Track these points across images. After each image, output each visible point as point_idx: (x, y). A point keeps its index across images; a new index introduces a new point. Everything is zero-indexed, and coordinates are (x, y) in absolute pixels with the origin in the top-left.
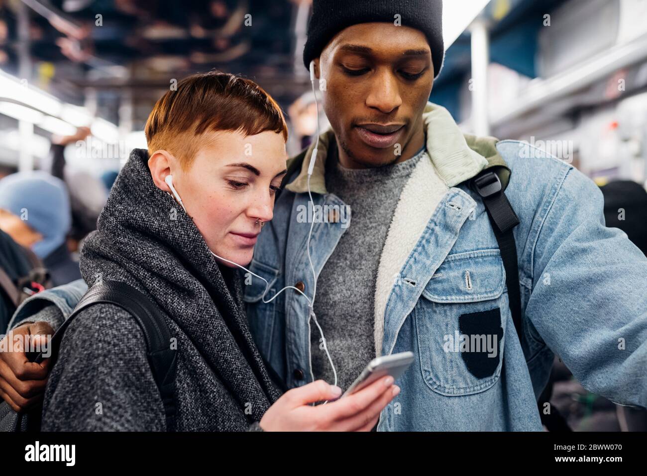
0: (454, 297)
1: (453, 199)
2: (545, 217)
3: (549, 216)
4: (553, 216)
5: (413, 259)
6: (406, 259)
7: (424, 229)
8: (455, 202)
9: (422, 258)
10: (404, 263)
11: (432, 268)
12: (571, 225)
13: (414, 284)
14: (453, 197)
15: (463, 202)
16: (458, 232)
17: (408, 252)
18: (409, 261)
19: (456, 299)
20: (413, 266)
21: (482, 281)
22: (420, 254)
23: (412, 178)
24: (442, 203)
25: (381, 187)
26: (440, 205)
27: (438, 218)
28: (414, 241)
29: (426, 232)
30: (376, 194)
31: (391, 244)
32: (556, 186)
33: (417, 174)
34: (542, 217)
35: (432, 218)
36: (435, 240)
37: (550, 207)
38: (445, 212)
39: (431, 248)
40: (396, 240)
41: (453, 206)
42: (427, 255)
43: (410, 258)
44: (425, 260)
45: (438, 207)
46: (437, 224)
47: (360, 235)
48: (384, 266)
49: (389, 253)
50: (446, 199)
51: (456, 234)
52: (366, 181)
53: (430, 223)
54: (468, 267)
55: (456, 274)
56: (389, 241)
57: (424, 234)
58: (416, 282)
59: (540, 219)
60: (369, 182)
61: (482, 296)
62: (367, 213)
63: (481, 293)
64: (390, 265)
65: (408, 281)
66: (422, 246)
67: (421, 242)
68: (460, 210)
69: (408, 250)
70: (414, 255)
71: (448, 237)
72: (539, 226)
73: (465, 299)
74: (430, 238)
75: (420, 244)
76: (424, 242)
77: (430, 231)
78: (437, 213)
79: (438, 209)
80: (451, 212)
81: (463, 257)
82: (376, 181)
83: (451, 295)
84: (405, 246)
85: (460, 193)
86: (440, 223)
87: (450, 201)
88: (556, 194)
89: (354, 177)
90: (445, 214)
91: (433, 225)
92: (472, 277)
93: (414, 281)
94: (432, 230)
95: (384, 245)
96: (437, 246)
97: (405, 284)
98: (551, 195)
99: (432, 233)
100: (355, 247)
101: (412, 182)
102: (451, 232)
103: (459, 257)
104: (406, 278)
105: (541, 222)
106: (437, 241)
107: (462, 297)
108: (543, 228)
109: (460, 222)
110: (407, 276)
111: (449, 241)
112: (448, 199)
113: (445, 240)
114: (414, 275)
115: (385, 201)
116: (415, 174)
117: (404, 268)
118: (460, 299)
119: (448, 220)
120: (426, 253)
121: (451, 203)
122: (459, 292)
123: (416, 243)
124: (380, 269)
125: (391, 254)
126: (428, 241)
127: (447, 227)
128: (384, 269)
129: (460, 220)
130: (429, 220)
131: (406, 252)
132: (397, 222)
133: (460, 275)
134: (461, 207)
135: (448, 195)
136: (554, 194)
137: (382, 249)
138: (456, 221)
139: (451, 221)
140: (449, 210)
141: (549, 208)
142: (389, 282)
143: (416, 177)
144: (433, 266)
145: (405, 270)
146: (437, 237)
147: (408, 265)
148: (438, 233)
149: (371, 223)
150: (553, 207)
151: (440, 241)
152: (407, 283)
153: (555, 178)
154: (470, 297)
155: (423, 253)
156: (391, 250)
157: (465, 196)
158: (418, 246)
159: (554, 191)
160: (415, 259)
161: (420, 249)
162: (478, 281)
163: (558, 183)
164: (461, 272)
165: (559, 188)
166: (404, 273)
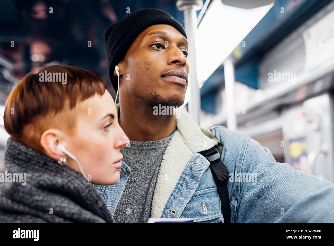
0: (198, 218)
1: (196, 160)
2: (242, 163)
3: (244, 162)
4: (246, 162)
5: (173, 197)
6: (169, 197)
7: (179, 178)
8: (198, 162)
9: (178, 196)
10: (167, 199)
11: (185, 202)
12: (256, 165)
13: (174, 212)
14: (196, 158)
15: (202, 162)
16: (200, 180)
17: (170, 192)
18: (170, 198)
19: (199, 219)
20: (173, 202)
21: (212, 207)
22: (177, 193)
23: (170, 146)
24: (189, 162)
25: (155, 153)
26: (188, 164)
27: (187, 172)
28: (173, 186)
29: (180, 180)
30: (152, 158)
31: (159, 188)
32: (244, 145)
33: (172, 143)
34: (241, 163)
35: (184, 171)
36: (185, 185)
37: (244, 156)
38: (191, 167)
39: (184, 190)
40: (162, 186)
41: (196, 164)
42: (182, 195)
43: (171, 196)
44: (180, 197)
45: (187, 164)
46: (187, 174)
47: (142, 183)
48: (155, 202)
49: (158, 193)
50: (192, 160)
51: (198, 181)
52: (145, 149)
53: (183, 174)
54: (204, 199)
55: (198, 204)
56: (158, 186)
57: (179, 181)
58: (175, 211)
59: (240, 165)
60: (146, 150)
61: (213, 216)
62: (147, 170)
63: (213, 215)
64: (159, 201)
65: (171, 211)
66: (178, 188)
67: (177, 186)
68: (200, 166)
69: (169, 191)
70: (174, 194)
71: (193, 183)
72: (240, 169)
73: (204, 219)
74: (183, 184)
75: (177, 187)
76: (179, 186)
77: (183, 179)
78: (187, 168)
79: (187, 166)
80: (195, 168)
81: (200, 193)
82: (151, 149)
83: (196, 217)
84: (168, 189)
85: (200, 156)
86: (188, 174)
87: (194, 161)
88: (245, 149)
89: (137, 146)
90: (191, 169)
91: (184, 176)
92: (206, 205)
93: (174, 211)
94: (184, 178)
95: (155, 188)
96: (187, 188)
97: (169, 213)
98: (243, 150)
99: (184, 180)
100: (139, 191)
101: (170, 149)
102: (195, 180)
103: (198, 194)
104: (169, 209)
105: (240, 166)
106: (187, 185)
107: (202, 218)
108: (242, 169)
109: (200, 174)
110: (170, 208)
111: (194, 185)
112: (193, 160)
113: (192, 185)
114: (174, 207)
115: (156, 162)
116: (171, 143)
117: (168, 203)
118: (201, 219)
119: (193, 172)
120: (181, 193)
121: (195, 162)
122: (201, 215)
123: (174, 186)
124: (153, 203)
125: (160, 194)
126: (182, 185)
127: (193, 177)
128: (155, 203)
129: (200, 172)
130: (181, 172)
131: (168, 193)
132: (162, 174)
133: (200, 204)
134: (201, 165)
135: (193, 157)
136: (244, 150)
137: (154, 191)
138: (199, 174)
139: (195, 173)
140: (194, 166)
141: (243, 158)
142: (159, 211)
143: (172, 146)
144: (185, 201)
145: (168, 204)
146: (187, 183)
147: (170, 200)
148: (188, 180)
149: (148, 175)
150: (245, 156)
151: (189, 185)
152: (170, 212)
153: (243, 141)
154: (207, 217)
155: (179, 193)
156: (159, 191)
157: (203, 158)
158: (175, 188)
159: (244, 148)
160: (174, 197)
161: (177, 190)
162: (210, 207)
163: (245, 144)
164: (200, 202)
165: (247, 146)
166: (168, 206)
